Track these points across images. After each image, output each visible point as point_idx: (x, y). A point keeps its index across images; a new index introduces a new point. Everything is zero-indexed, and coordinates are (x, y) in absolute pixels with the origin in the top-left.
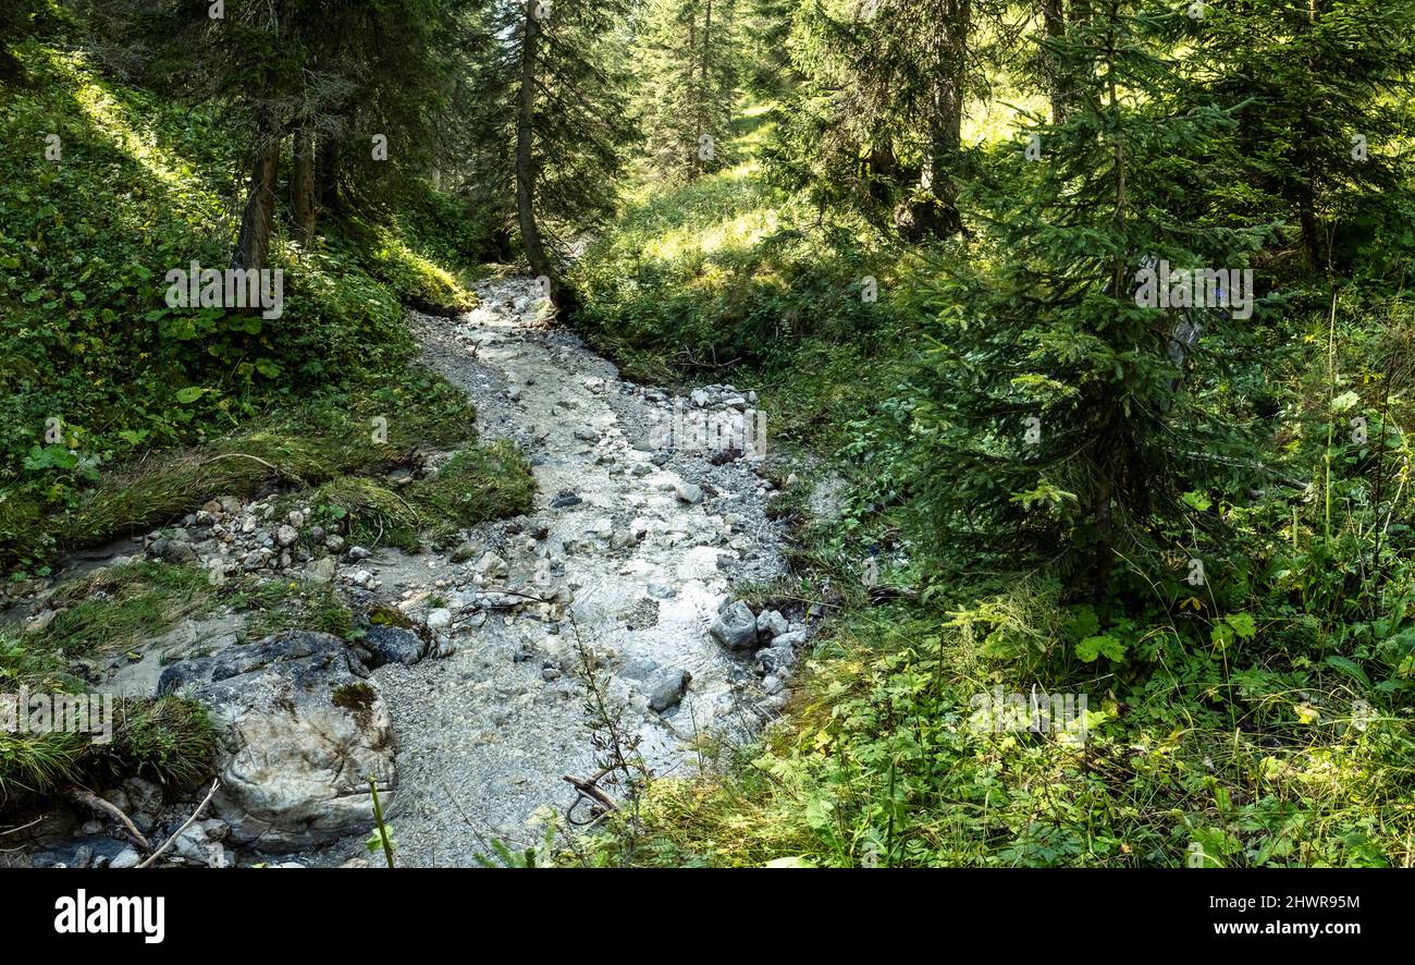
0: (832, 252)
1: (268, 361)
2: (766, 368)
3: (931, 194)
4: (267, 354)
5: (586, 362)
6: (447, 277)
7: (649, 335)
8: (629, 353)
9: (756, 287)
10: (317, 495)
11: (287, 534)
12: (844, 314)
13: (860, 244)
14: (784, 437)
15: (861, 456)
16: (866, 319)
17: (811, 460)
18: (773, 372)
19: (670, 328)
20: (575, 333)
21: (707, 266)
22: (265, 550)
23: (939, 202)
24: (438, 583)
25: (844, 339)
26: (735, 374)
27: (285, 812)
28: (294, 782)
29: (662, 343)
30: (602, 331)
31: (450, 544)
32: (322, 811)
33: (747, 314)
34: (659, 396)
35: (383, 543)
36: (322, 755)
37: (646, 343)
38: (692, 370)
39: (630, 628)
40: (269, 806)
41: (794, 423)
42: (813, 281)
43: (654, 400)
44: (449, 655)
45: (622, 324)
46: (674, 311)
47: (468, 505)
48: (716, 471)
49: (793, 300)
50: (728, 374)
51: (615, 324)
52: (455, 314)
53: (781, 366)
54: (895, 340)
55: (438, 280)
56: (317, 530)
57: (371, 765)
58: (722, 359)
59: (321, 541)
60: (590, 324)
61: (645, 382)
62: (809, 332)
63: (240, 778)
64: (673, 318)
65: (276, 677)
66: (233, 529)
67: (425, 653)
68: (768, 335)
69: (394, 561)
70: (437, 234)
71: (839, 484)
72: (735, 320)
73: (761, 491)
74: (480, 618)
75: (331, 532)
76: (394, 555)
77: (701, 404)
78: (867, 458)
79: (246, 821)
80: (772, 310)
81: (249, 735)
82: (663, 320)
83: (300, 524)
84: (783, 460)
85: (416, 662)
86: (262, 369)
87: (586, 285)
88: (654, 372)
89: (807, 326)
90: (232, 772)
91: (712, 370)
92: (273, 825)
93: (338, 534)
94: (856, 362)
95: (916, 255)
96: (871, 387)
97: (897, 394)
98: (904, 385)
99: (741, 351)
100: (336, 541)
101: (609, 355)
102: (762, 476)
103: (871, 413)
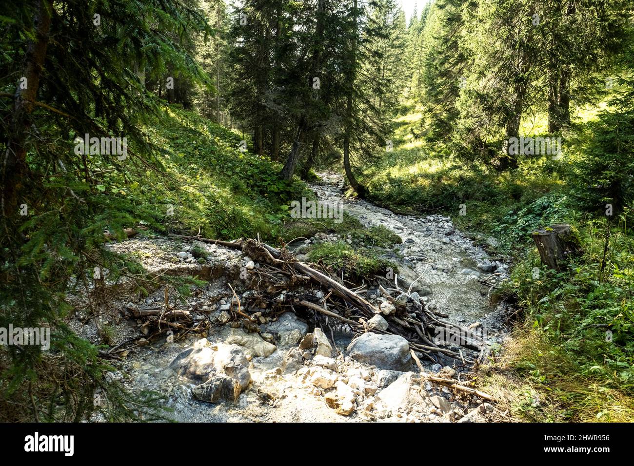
0: (471, 173)
2: (449, 210)
3: (507, 155)
5: (378, 210)
7: (403, 200)
8: (395, 206)
9: (444, 184)
11: (350, 241)
13: (482, 171)
14: (467, 228)
15: (500, 232)
16: (492, 193)
17: (481, 234)
19: (411, 198)
20: (368, 201)
21: (419, 178)
25: (483, 200)
26: (440, 212)
29: (409, 203)
30: (380, 200)
31: (392, 247)
33: (443, 193)
34: (414, 219)
37: (402, 203)
38: (423, 211)
41: (470, 224)
42: (468, 182)
43: (412, 220)
45: (389, 197)
46: (412, 192)
47: (390, 238)
48: (450, 236)
49: (461, 189)
50: (438, 212)
51: (386, 197)
54: (503, 200)
56: (357, 240)
58: (435, 207)
59: (359, 243)
60: (374, 198)
61: (406, 215)
62: (467, 198)
64: (412, 195)
66: (330, 240)
71: (494, 239)
72: (437, 195)
73: (468, 241)
75: (361, 241)
77: (432, 220)
80: (453, 191)
82: (408, 195)
84: (471, 233)
87: (368, 185)
88: (408, 212)
89: (468, 196)
90: (400, 277)
91: (431, 211)
94: (489, 207)
95: (506, 174)
96: (497, 214)
97: (509, 215)
98: (511, 212)
99: (441, 205)
100: (363, 244)
101: (386, 208)
102: (466, 238)
103: (498, 221)
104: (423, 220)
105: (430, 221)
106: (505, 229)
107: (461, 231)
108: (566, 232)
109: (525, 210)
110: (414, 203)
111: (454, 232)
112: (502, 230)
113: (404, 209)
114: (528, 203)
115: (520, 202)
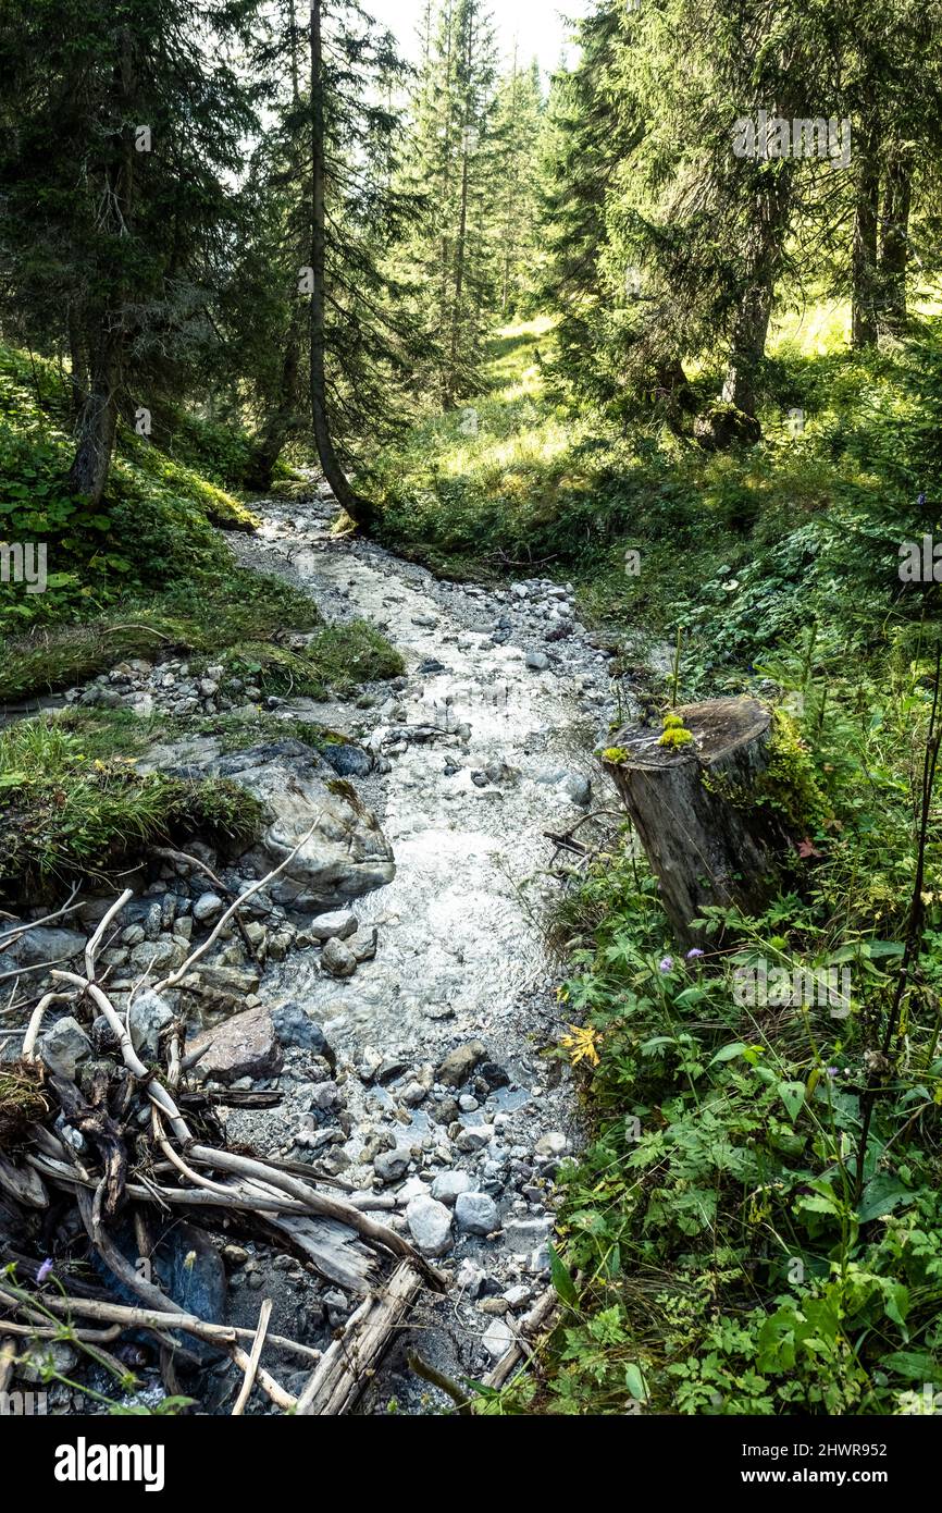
0: (636, 460)
1: (117, 556)
2: (578, 564)
3: (733, 405)
4: (115, 550)
5: (396, 566)
6: (228, 498)
7: (459, 540)
8: (439, 557)
9: (565, 492)
10: (225, 655)
11: (210, 686)
12: (657, 513)
13: (664, 453)
14: (608, 618)
15: (689, 629)
16: (681, 515)
17: (639, 635)
18: (586, 566)
19: (480, 533)
20: (377, 543)
21: (508, 477)
22: (191, 699)
23: (741, 413)
24: (354, 723)
25: (658, 535)
26: (549, 571)
27: (320, 873)
28: (322, 849)
29: (473, 547)
30: (407, 540)
31: (352, 694)
32: (347, 874)
33: (559, 517)
34: (478, 591)
35: (295, 693)
36: (335, 830)
37: (457, 548)
38: (506, 570)
39: (527, 753)
40: (307, 868)
41: (617, 606)
42: (623, 485)
43: (474, 595)
44: (389, 770)
45: (429, 533)
46: (483, 517)
47: (357, 665)
48: (554, 645)
49: (604, 503)
50: (542, 571)
51: (419, 533)
52: (248, 529)
53: (595, 562)
54: (709, 534)
55: (221, 501)
56: (235, 682)
57: (372, 841)
58: (537, 557)
59: (241, 691)
60: (394, 534)
61: (461, 581)
62: (620, 531)
63: (280, 843)
64: (482, 523)
65: (282, 769)
66: (152, 685)
67: (372, 769)
68: (579, 535)
69: (309, 707)
70: (199, 459)
71: (669, 651)
72: (546, 523)
73: (600, 659)
74: (400, 746)
75: (249, 684)
76: (308, 703)
77: (523, 595)
78: (694, 630)
79: (286, 883)
80: (583, 514)
81: (279, 811)
82: (472, 526)
83: (218, 678)
84: (613, 634)
85: (367, 774)
86: (113, 563)
87: (382, 498)
88: (468, 571)
89: (621, 526)
90: (273, 838)
91: (526, 568)
92: (309, 886)
93: (255, 685)
94: (672, 554)
95: (723, 461)
96: (688, 574)
97: (718, 577)
98: (726, 569)
99: (553, 550)
100: (254, 691)
101: (418, 560)
102: (596, 648)
103: (691, 596)
104: (501, 595)
105: (518, 598)
106: (704, 619)
107: (590, 627)
108: (741, 758)
109: (756, 564)
110: (486, 548)
111: (570, 631)
112: (694, 623)
113: (460, 565)
114: (769, 544)
115: (752, 538)
